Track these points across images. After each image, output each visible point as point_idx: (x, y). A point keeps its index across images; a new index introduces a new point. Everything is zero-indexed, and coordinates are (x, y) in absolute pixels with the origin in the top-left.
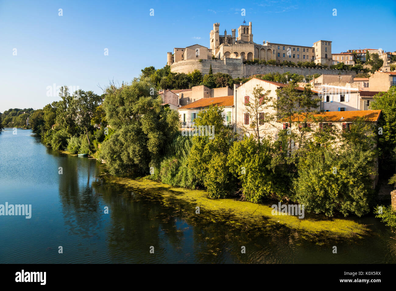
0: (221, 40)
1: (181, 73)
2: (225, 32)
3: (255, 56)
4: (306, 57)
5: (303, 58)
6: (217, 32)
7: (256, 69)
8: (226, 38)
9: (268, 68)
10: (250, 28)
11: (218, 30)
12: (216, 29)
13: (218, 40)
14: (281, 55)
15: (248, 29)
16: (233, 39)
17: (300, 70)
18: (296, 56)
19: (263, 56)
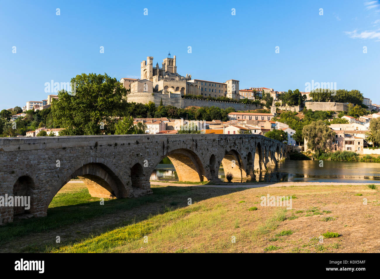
0: (154, 72)
1: (139, 103)
2: (157, 64)
3: (186, 90)
4: (221, 92)
5: (219, 92)
6: (151, 64)
7: (190, 102)
8: (158, 70)
9: (198, 101)
10: (174, 60)
11: (152, 63)
12: (150, 62)
13: (152, 72)
14: (204, 89)
15: (172, 61)
16: (163, 71)
17: (219, 104)
18: (214, 91)
19: (191, 91)
